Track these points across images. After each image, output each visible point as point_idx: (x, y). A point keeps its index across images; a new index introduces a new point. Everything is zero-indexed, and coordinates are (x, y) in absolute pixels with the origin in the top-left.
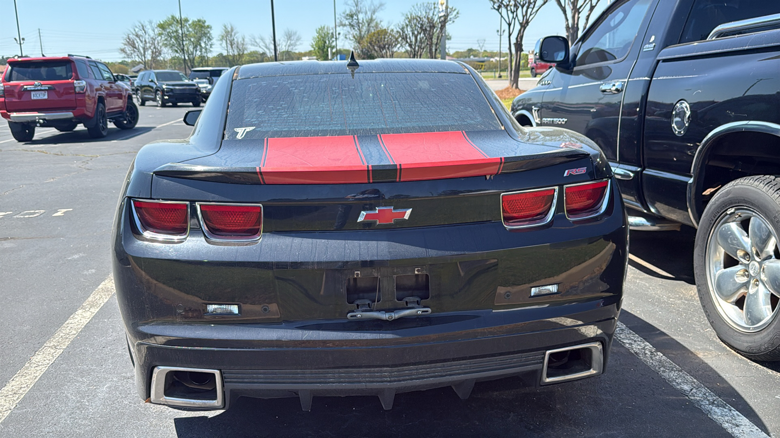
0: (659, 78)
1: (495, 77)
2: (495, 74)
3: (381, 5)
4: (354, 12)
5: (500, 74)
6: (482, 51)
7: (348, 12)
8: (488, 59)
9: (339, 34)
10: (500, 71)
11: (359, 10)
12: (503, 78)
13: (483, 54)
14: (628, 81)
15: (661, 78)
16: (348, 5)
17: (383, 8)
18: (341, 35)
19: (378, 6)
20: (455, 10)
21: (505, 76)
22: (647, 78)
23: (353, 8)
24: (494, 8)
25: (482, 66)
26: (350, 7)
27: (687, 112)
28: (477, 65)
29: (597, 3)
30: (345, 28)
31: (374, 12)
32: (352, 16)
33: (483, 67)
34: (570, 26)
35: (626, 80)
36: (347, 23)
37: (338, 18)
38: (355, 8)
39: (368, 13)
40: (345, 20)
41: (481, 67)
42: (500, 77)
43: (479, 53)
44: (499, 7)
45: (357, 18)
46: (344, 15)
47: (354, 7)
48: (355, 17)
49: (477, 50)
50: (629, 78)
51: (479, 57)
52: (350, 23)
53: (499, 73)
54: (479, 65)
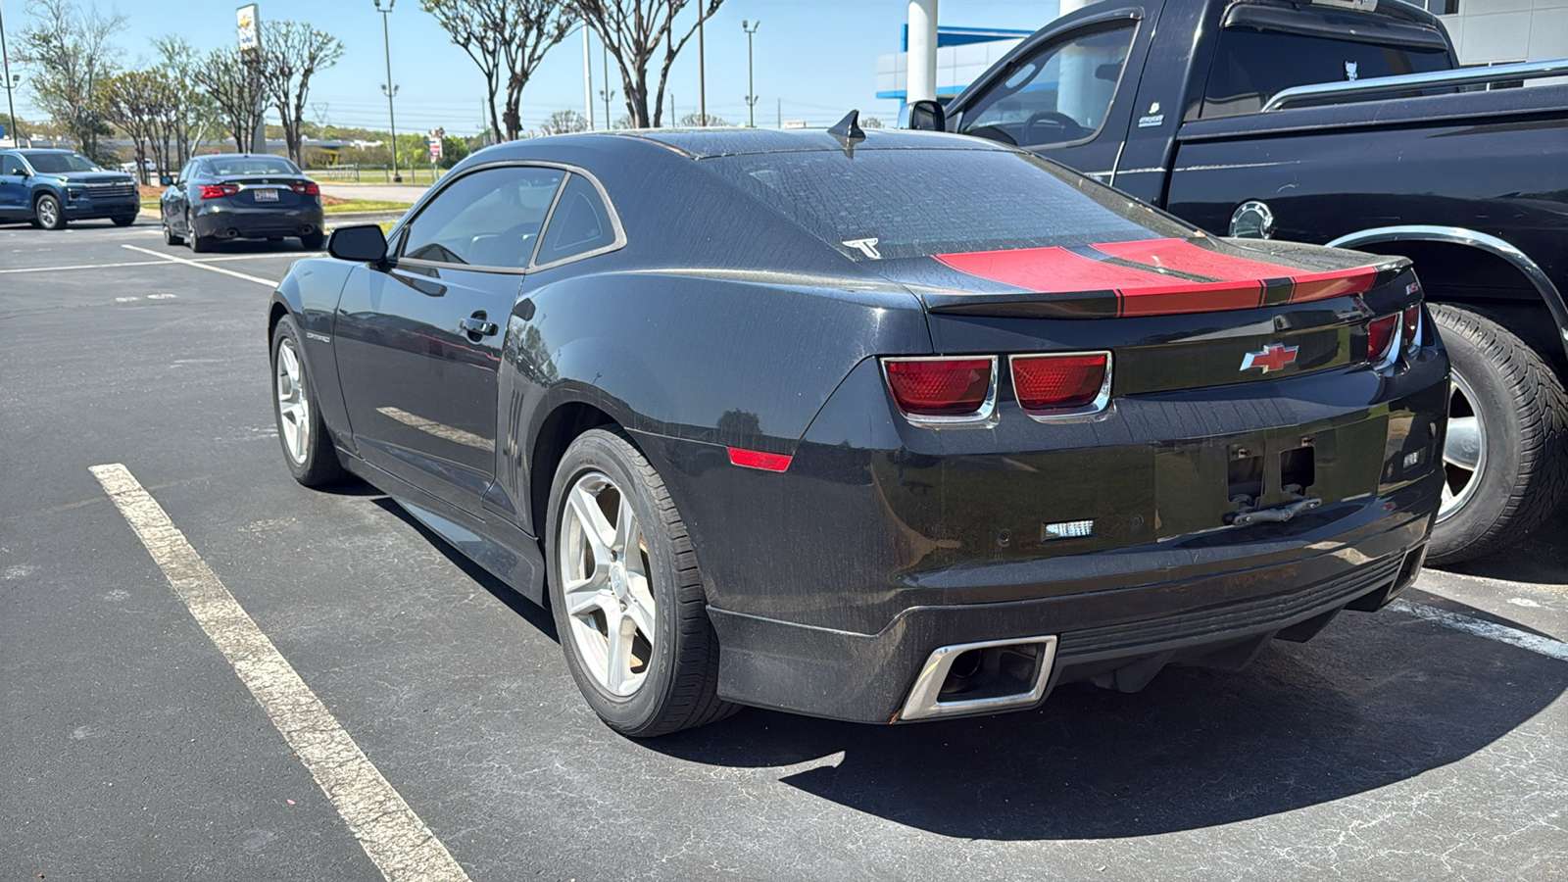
0: (1188, 169)
1: (388, 180)
2: (387, 174)
3: (118, 19)
4: (52, 30)
5: (397, 174)
6: (324, 126)
7: (36, 30)
8: (346, 143)
9: (16, 78)
10: (398, 168)
11: (64, 26)
12: (404, 183)
13: (326, 133)
14: (1115, 174)
15: (1193, 168)
16: (35, 14)
17: (122, 25)
18: (21, 80)
19: (111, 20)
20: (333, 39)
21: (408, 180)
22: (1160, 169)
23: (49, 24)
24: (458, 42)
25: (334, 156)
26: (41, 20)
27: (1266, 218)
28: (323, 154)
29: (680, 46)
30: (31, 65)
31: (102, 33)
32: (46, 40)
33: (336, 158)
34: (634, 86)
35: (1112, 173)
36: (35, 54)
37: (11, 43)
38: (54, 23)
39: (87, 34)
40: (29, 47)
41: (331, 159)
42: (398, 180)
43: (318, 130)
44: (468, 40)
45: (59, 45)
46: (26, 37)
47: (51, 21)
48: (55, 42)
49: (313, 123)
50: (1117, 170)
51: (319, 138)
52: (42, 55)
53: (394, 172)
54: (327, 155)
